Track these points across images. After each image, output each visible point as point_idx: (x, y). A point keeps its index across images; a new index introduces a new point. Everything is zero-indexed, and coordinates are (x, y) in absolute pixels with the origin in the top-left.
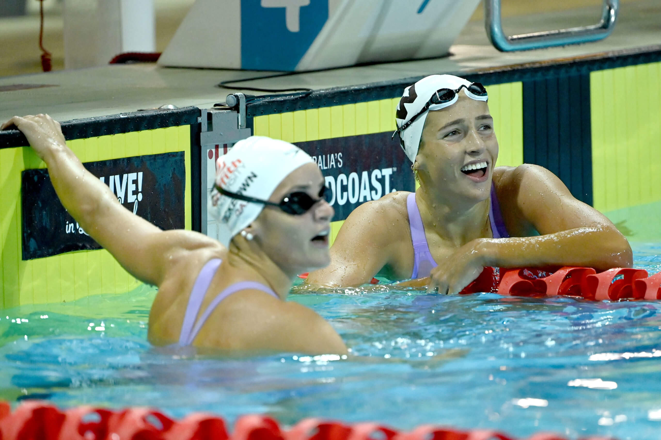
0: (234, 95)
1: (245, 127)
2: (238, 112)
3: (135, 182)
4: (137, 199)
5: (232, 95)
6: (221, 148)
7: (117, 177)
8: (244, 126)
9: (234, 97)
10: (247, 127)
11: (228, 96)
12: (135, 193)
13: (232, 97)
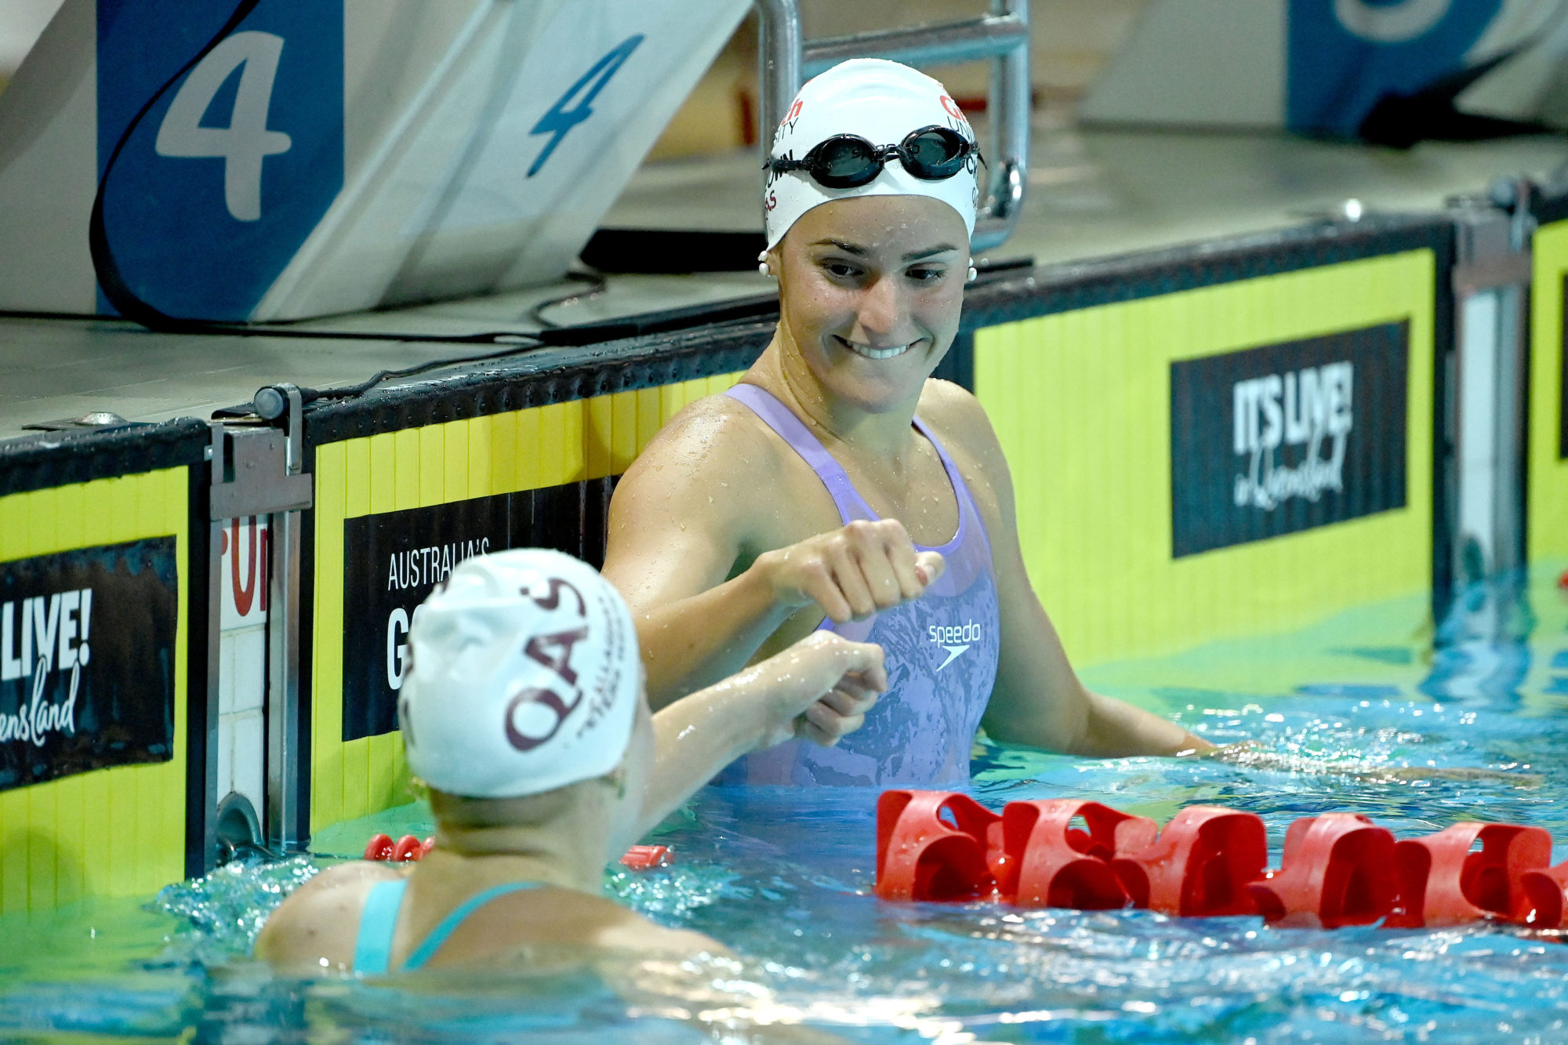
0: (275, 389)
1: (300, 471)
2: (287, 434)
3: (75, 615)
4: (78, 659)
5: (271, 388)
6: (244, 525)
7: (39, 602)
8: (297, 469)
9: (276, 393)
10: (304, 471)
11: (259, 391)
12: (75, 643)
13: (271, 394)
